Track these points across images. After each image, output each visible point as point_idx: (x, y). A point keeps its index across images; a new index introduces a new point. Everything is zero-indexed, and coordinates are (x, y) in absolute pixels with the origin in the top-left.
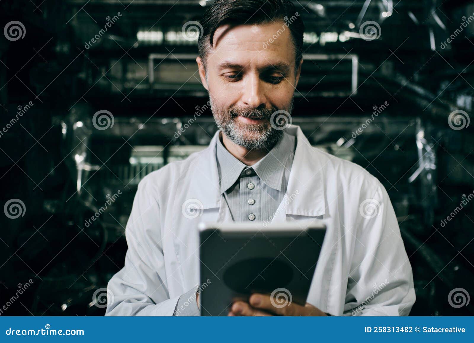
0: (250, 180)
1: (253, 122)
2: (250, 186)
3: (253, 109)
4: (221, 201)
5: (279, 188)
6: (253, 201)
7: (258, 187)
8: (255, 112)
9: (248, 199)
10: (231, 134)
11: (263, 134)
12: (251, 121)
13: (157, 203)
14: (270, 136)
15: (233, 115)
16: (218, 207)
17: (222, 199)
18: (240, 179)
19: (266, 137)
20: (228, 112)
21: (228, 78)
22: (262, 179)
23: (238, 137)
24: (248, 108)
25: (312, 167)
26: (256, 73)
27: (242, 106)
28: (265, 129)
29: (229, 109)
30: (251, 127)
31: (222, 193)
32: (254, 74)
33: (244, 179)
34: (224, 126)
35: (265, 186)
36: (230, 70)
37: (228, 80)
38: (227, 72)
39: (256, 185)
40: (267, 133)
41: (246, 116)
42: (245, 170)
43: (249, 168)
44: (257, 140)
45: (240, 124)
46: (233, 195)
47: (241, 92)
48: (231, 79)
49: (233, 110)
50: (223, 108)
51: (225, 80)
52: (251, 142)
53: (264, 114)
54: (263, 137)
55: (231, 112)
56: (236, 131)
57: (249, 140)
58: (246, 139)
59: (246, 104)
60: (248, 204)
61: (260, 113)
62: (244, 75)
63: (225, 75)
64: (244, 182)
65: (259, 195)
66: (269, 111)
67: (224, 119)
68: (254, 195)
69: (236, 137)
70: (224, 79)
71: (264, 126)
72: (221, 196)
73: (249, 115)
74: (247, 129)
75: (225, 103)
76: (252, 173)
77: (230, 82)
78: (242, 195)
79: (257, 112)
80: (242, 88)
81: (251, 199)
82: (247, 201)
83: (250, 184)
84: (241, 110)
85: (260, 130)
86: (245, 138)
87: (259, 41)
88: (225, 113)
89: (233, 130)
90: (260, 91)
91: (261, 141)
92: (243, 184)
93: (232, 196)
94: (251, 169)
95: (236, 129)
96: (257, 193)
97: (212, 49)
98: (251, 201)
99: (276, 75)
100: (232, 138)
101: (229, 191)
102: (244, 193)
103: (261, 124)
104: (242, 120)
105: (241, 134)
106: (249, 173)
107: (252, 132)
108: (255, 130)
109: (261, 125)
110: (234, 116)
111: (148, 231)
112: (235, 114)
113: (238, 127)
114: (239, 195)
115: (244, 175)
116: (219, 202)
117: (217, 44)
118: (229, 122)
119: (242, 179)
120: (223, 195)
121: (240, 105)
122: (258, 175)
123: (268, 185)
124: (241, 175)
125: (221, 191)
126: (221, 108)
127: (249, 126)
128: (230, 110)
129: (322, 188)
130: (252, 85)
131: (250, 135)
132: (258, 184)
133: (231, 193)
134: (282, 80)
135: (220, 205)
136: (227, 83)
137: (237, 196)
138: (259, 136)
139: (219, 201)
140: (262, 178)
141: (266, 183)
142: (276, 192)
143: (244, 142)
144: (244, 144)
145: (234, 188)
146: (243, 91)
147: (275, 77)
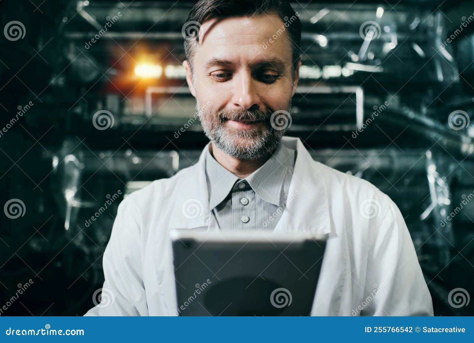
0: (244, 194)
1: (245, 127)
2: (244, 201)
3: (245, 110)
4: (210, 219)
5: (277, 203)
6: (247, 219)
7: (253, 202)
8: (247, 114)
9: (242, 216)
10: (221, 141)
11: (257, 141)
12: (243, 125)
13: (138, 226)
14: (265, 142)
15: (222, 119)
16: (207, 225)
17: (211, 216)
18: (232, 194)
19: (260, 143)
20: (217, 116)
21: (216, 77)
22: (257, 193)
23: (228, 144)
24: (239, 111)
25: (315, 181)
26: (248, 70)
27: (232, 108)
28: (259, 134)
29: (217, 112)
30: (243, 133)
31: (211, 209)
32: (245, 71)
33: (237, 193)
34: (213, 133)
35: (261, 201)
36: (218, 67)
37: (217, 80)
38: (215, 70)
39: (250, 200)
40: (262, 140)
41: (236, 120)
42: (238, 182)
43: (242, 180)
44: (250, 147)
45: (230, 129)
46: (224, 212)
47: (230, 92)
48: (220, 78)
49: (222, 113)
50: (211, 112)
51: (213, 80)
52: (244, 150)
53: (258, 116)
54: (257, 144)
55: (220, 116)
56: (225, 137)
57: (241, 147)
58: (238, 147)
59: (237, 105)
60: (241, 221)
61: (253, 116)
62: (234, 74)
63: (212, 74)
64: (236, 196)
65: (254, 212)
66: (263, 113)
67: (212, 124)
68: (248, 212)
69: (226, 145)
70: (211, 79)
71: (259, 132)
72: (210, 212)
73: (240, 118)
74: (239, 135)
75: (213, 106)
76: (246, 186)
77: (218, 82)
78: (234, 212)
79: (249, 113)
80: (233, 88)
81: (245, 216)
82: (240, 219)
83: (244, 199)
84: (231, 113)
85: (254, 136)
86: (236, 145)
87: (250, 34)
88: (213, 118)
89: (222, 137)
90: (252, 90)
91: (255, 149)
92: (235, 199)
93: (222, 213)
94: (245, 182)
95: (226, 135)
96: (251, 210)
97: (198, 46)
98: (245, 219)
99: (270, 73)
100: (222, 147)
101: (220, 207)
102: (237, 209)
103: (256, 129)
104: (233, 125)
105: (232, 141)
106: (242, 186)
107: (244, 138)
108: (247, 135)
109: (254, 130)
110: (224, 120)
111: (127, 258)
112: (225, 117)
113: (228, 133)
114: (231, 211)
115: (236, 189)
116: (207, 220)
117: (203, 40)
118: (218, 128)
119: (234, 193)
120: (213, 211)
121: (230, 107)
122: (252, 188)
123: (264, 200)
124: (234, 189)
125: (210, 207)
126: (209, 112)
127: (241, 132)
128: (219, 113)
129: (326, 204)
130: (243, 84)
131: (242, 141)
132: (252, 199)
133: (222, 211)
134: (276, 79)
135: (209, 223)
136: (215, 83)
137: (229, 213)
138: (252, 142)
139: (207, 218)
140: (257, 191)
141: (261, 198)
142: (273, 208)
143: (235, 149)
144: (235, 152)
145: (225, 204)
146: (233, 91)
147: (269, 76)
